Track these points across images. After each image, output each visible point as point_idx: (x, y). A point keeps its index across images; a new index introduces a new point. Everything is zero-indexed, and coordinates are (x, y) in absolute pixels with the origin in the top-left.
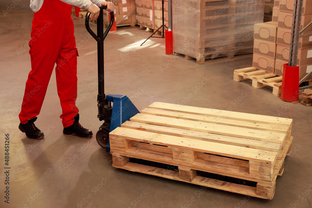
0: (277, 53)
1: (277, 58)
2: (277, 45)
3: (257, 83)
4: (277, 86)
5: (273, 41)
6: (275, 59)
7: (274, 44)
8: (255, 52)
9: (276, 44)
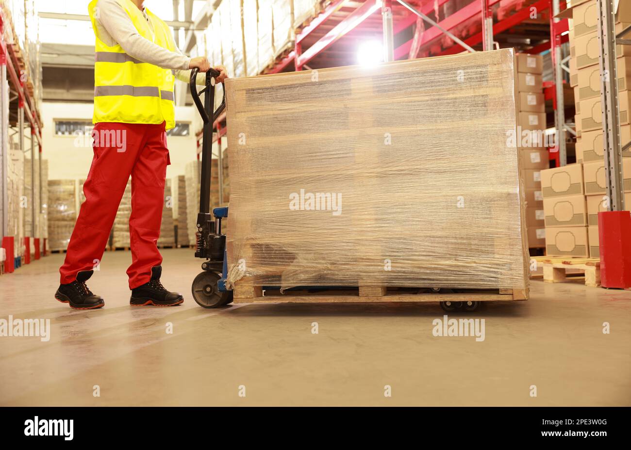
0: (588, 214)
1: (591, 224)
2: (588, 197)
3: (552, 270)
4: (592, 264)
5: (578, 192)
6: (587, 226)
7: (582, 196)
8: (547, 225)
9: (586, 197)
